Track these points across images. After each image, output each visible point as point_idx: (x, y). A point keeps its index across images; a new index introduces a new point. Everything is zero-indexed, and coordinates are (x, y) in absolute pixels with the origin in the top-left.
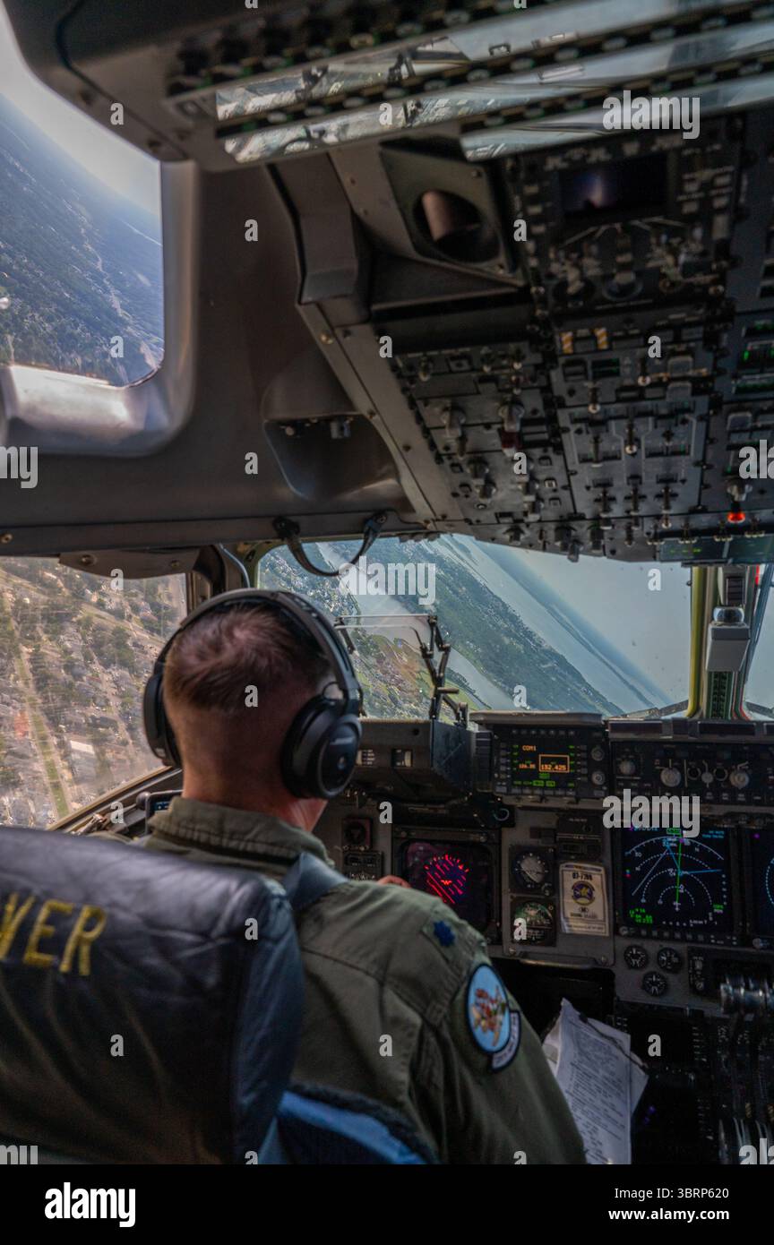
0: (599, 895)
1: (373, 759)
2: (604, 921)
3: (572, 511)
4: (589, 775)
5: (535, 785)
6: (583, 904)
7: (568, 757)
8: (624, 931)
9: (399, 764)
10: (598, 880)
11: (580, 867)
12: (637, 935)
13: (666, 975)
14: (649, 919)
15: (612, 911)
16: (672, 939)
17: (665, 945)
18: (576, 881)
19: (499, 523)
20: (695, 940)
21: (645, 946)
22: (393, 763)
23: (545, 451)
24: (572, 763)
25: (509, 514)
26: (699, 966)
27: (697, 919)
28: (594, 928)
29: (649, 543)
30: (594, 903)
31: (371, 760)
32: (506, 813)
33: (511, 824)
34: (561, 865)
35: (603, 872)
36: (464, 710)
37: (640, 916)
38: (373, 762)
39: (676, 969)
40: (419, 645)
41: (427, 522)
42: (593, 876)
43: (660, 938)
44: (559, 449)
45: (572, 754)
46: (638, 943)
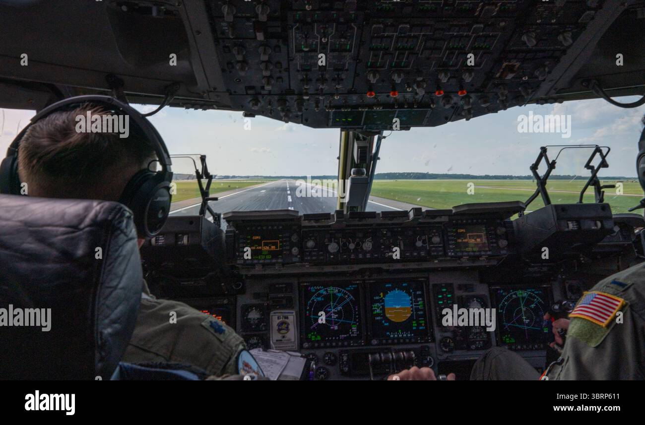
0: (292, 328)
1: (163, 241)
2: (295, 341)
3: (288, 88)
4: (290, 250)
5: (259, 258)
6: (283, 334)
7: (278, 241)
8: (306, 345)
9: (179, 243)
10: (292, 319)
11: (282, 313)
12: (312, 347)
13: (328, 367)
14: (319, 338)
15: (299, 335)
16: (331, 347)
17: (328, 350)
18: (280, 320)
19: (247, 94)
20: (343, 346)
21: (317, 353)
22: (176, 242)
23: (278, 41)
24: (281, 244)
25: (253, 88)
26: (345, 358)
27: (344, 334)
28: (289, 346)
29: (327, 110)
30: (289, 332)
31: (162, 241)
32: (240, 284)
33: (243, 291)
34: (271, 313)
35: (294, 314)
36: (219, 216)
37: (314, 337)
38: (163, 242)
39: (333, 363)
40: (195, 170)
41: (204, 92)
42: (289, 317)
43: (325, 347)
44: (286, 41)
45: (280, 240)
46: (313, 352)
